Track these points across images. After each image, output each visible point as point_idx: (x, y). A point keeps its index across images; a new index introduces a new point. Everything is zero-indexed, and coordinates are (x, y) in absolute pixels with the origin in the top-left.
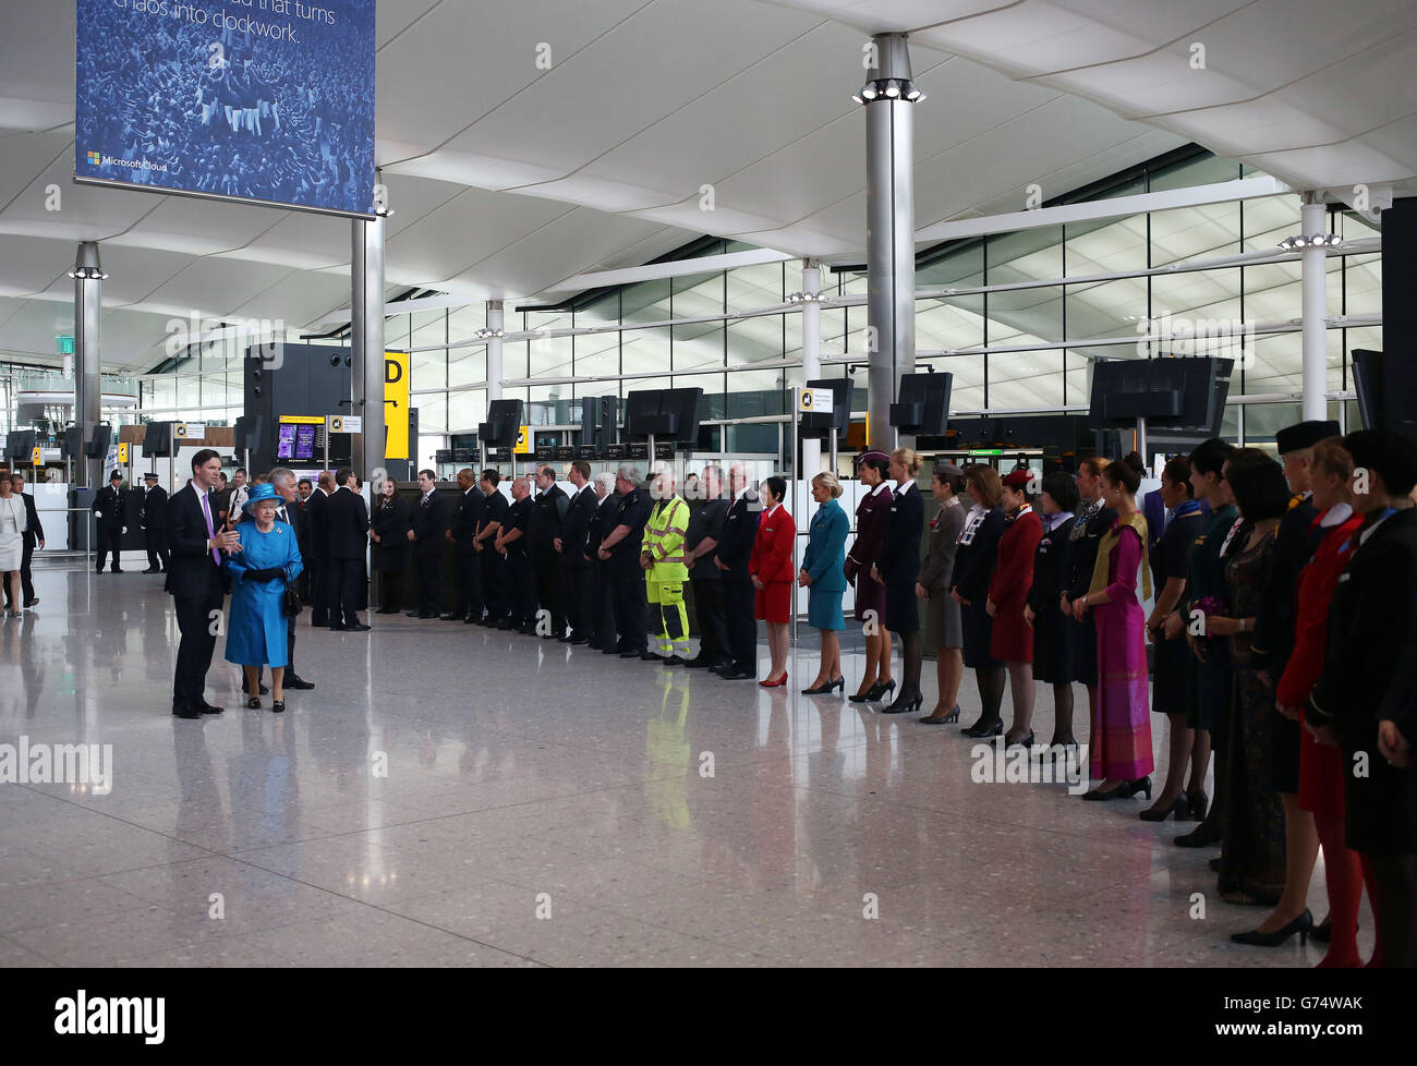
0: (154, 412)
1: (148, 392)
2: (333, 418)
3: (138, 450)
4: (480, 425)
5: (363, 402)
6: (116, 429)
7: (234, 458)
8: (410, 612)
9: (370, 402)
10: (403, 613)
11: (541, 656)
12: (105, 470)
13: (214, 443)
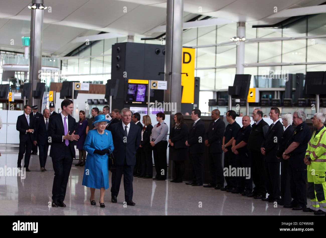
0: (67, 76)
1: (65, 66)
2: (153, 81)
3: (58, 94)
4: (229, 87)
5: (171, 73)
7: (106, 100)
8: (187, 182)
9: (174, 73)
10: (184, 183)
11: (253, 208)
12: (43, 105)
13: (96, 92)
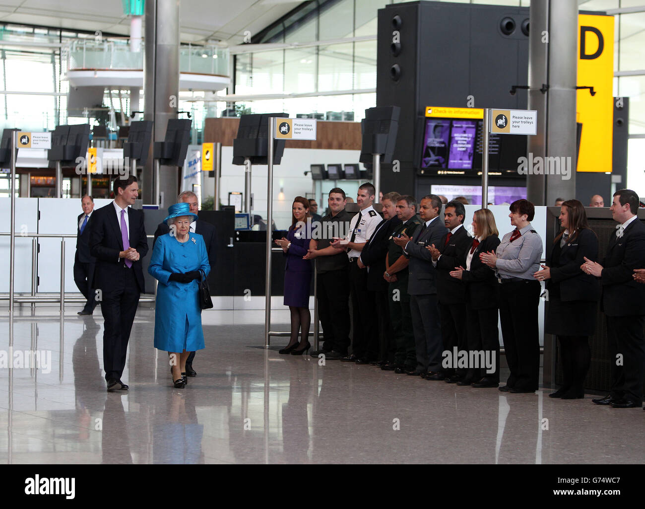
0: (251, 99)
1: (244, 71)
2: (496, 112)
3: (228, 152)
5: (546, 89)
6: (198, 125)
7: (362, 167)
8: (598, 397)
9: (556, 88)
10: (588, 398)
12: (184, 181)
13: (335, 143)
